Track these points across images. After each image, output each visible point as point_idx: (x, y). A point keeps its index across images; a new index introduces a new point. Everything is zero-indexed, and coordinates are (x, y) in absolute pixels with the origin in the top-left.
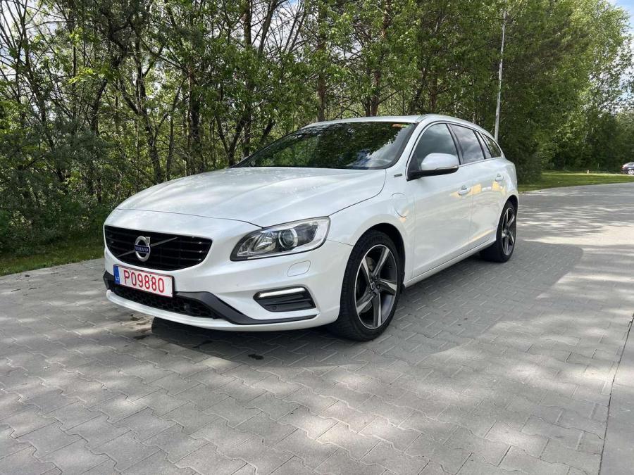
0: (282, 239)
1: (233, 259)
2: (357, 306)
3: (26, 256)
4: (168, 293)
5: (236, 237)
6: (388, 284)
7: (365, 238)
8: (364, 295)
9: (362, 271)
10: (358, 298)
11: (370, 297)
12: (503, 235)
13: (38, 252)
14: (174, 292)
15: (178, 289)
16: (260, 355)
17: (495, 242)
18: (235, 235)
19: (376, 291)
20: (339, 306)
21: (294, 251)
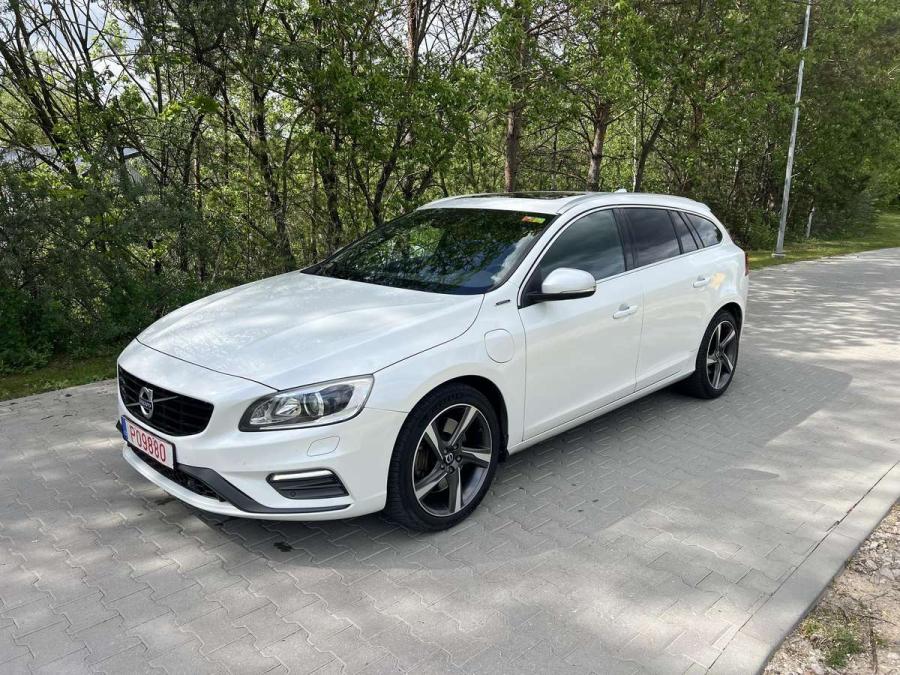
0: (308, 405)
1: (244, 428)
2: (417, 489)
3: (84, 358)
4: (169, 464)
5: (244, 402)
6: (475, 454)
7: (434, 397)
8: (432, 472)
9: (427, 443)
10: (418, 479)
11: (442, 474)
12: (709, 361)
13: (100, 353)
14: (176, 463)
15: (180, 460)
16: (290, 544)
17: (694, 375)
18: (244, 399)
19: (455, 464)
20: (386, 492)
21: (317, 422)
